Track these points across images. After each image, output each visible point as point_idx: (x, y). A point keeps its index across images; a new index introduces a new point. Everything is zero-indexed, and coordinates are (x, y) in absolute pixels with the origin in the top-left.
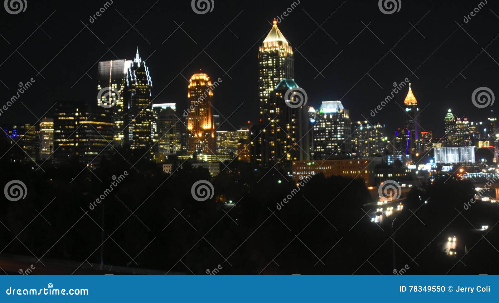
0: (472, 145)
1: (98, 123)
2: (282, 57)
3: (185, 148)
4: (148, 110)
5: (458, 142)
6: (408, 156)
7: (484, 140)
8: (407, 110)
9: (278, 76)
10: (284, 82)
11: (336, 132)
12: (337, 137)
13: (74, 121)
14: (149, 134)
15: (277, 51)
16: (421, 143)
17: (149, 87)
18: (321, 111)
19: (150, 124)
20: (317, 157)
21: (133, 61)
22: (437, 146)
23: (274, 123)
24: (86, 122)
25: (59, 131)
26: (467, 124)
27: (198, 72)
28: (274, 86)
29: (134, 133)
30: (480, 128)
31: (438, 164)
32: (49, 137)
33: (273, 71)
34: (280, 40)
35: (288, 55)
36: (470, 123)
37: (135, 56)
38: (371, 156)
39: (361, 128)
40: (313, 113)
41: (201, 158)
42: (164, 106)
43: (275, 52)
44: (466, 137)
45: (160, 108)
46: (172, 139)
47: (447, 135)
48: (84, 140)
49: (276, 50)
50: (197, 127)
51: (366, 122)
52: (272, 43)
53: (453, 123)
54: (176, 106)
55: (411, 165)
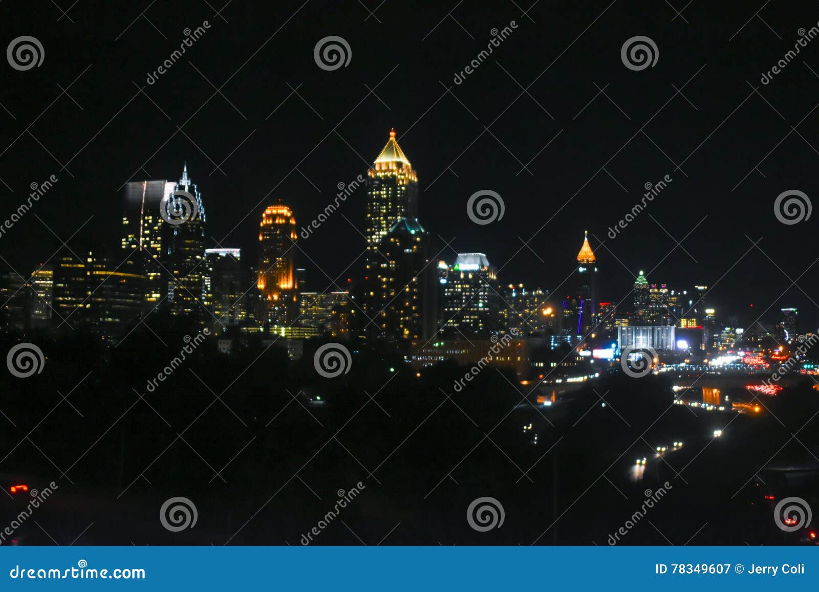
0: (672, 325)
1: (122, 274)
2: (401, 186)
3: (251, 316)
4: (198, 257)
5: (652, 318)
6: (580, 337)
7: (688, 318)
8: (581, 270)
9: (394, 213)
10: (402, 222)
11: (476, 300)
12: (478, 307)
13: (84, 271)
14: (198, 293)
15: (394, 177)
16: (599, 318)
17: (201, 222)
18: (456, 267)
19: (200, 278)
20: (449, 334)
21: (178, 182)
22: (623, 325)
23: (387, 283)
24: (103, 273)
25: (62, 285)
26: (666, 293)
27: (276, 203)
28: (387, 226)
29: (176, 292)
30: (683, 300)
31: (622, 350)
32: (46, 294)
33: (387, 205)
34: (398, 160)
35: (411, 182)
36: (669, 292)
37: (181, 177)
38: (527, 335)
39: (514, 295)
40: (444, 270)
41: (276, 332)
42: (223, 252)
43: (391, 178)
44: (664, 311)
45: (217, 255)
46: (232, 301)
47: (636, 309)
48: (100, 300)
49: (392, 175)
50: (272, 286)
51: (521, 285)
52: (387, 164)
53: (645, 292)
54: (241, 252)
55: (584, 350)
